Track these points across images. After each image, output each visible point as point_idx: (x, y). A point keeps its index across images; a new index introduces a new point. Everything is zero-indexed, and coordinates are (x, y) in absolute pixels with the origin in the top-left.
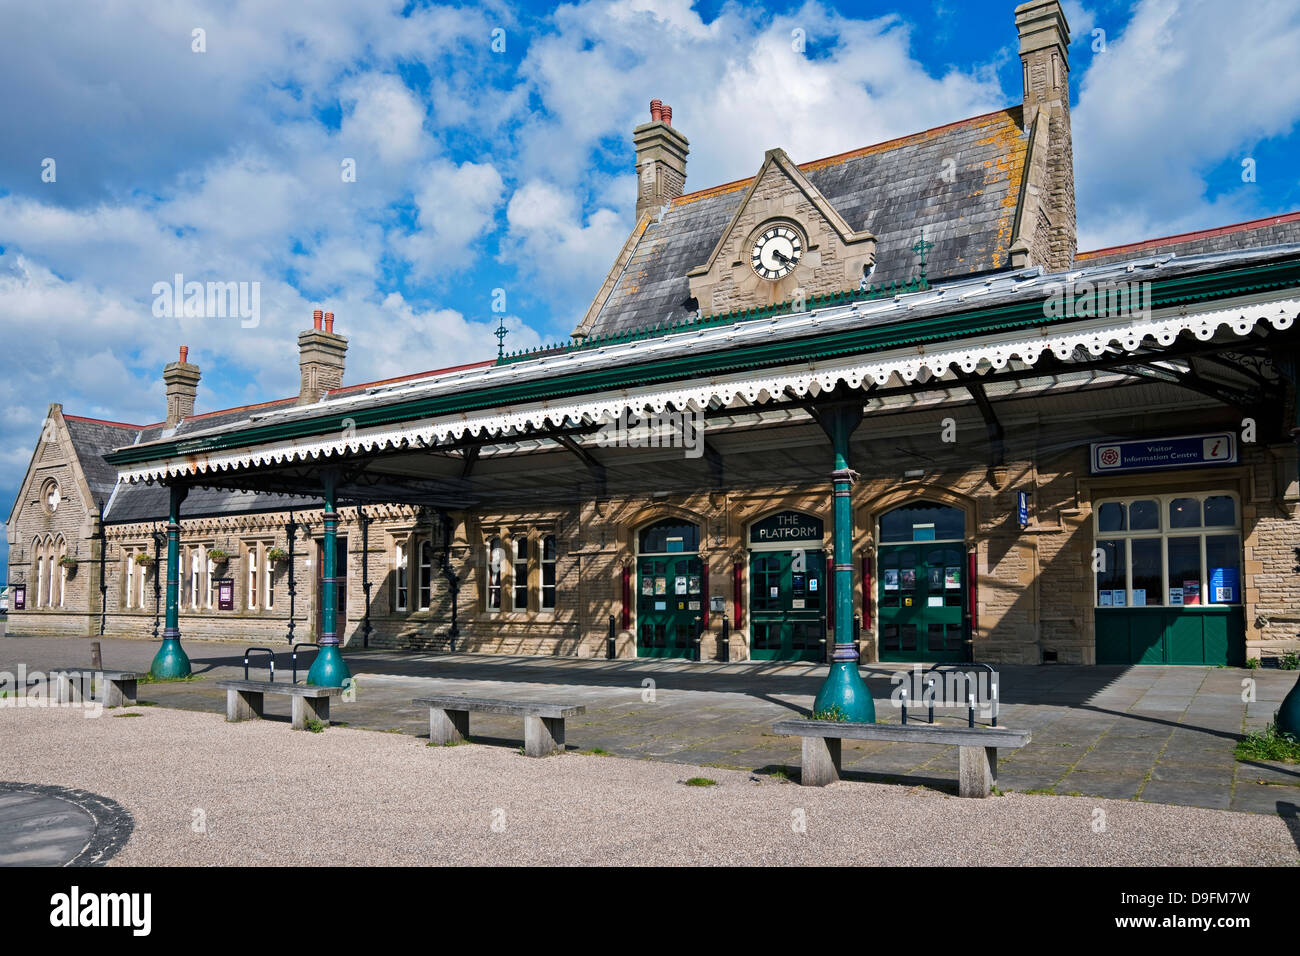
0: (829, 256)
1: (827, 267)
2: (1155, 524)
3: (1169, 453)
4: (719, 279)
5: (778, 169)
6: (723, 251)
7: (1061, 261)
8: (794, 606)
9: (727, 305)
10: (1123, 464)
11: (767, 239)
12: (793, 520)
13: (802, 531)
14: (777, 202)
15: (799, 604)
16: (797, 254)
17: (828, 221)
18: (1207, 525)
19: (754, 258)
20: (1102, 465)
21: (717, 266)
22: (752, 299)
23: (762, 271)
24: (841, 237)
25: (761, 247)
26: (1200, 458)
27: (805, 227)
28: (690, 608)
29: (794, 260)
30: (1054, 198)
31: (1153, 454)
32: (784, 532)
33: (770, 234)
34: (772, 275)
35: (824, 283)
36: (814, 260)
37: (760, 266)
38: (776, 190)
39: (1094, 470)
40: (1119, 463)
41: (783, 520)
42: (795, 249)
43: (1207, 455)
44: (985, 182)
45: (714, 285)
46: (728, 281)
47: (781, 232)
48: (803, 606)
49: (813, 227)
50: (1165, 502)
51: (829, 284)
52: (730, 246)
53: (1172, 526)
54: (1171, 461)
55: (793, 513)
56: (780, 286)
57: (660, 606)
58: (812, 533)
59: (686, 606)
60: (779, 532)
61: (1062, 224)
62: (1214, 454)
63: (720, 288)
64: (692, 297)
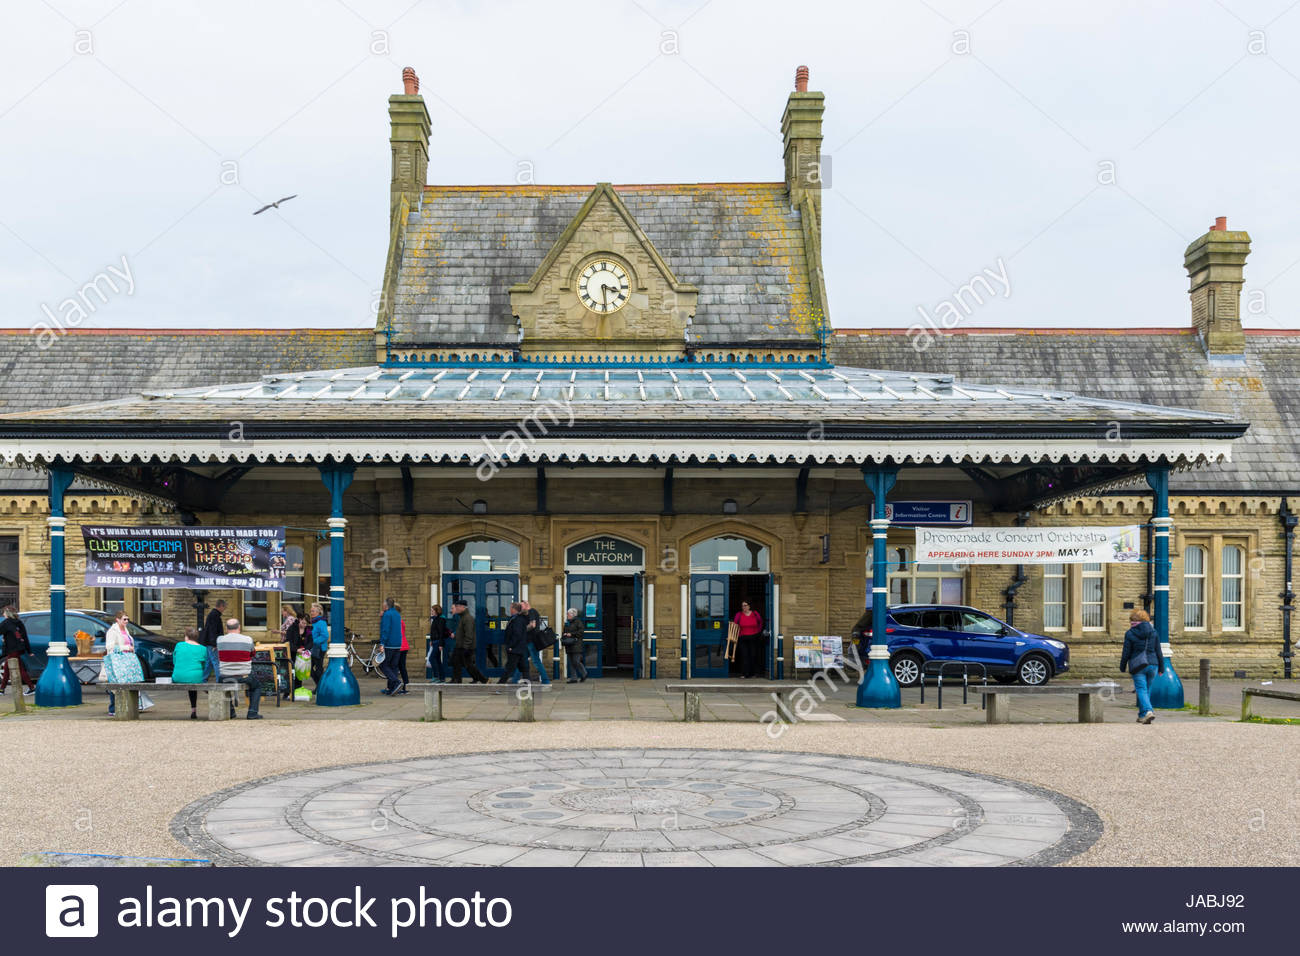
0: (656, 301)
1: (655, 312)
3: (927, 513)
4: (544, 302)
5: (608, 204)
6: (549, 274)
9: (552, 330)
10: (895, 519)
11: (595, 271)
12: (610, 546)
13: (619, 557)
14: (607, 237)
16: (625, 292)
17: (657, 266)
18: (942, 570)
19: (581, 288)
21: (542, 288)
22: (579, 328)
23: (589, 303)
24: (670, 285)
25: (588, 278)
26: (948, 519)
27: (635, 267)
29: (622, 297)
31: (916, 512)
32: (601, 556)
33: (598, 266)
34: (598, 307)
35: (651, 325)
36: (642, 301)
37: (587, 296)
38: (606, 224)
41: (600, 546)
42: (623, 287)
43: (953, 517)
45: (539, 307)
46: (553, 306)
47: (610, 266)
49: (642, 269)
51: (656, 327)
52: (556, 270)
54: (928, 519)
55: (610, 539)
56: (607, 320)
58: (628, 560)
60: (596, 556)
62: (957, 517)
63: (547, 311)
64: (514, 313)
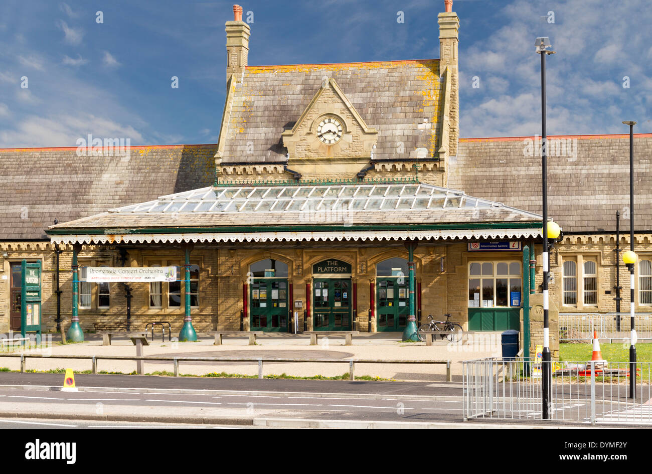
0: (355, 138)
1: (356, 143)
2: (491, 273)
3: (497, 245)
4: (299, 139)
5: (332, 88)
6: (300, 125)
7: (454, 144)
8: (336, 305)
9: (304, 154)
10: (481, 248)
11: (325, 123)
12: (335, 263)
13: (340, 269)
14: (331, 106)
15: (338, 304)
16: (340, 134)
17: (356, 121)
18: (510, 274)
19: (318, 132)
20: (472, 248)
21: (298, 133)
22: (317, 152)
23: (322, 139)
24: (363, 130)
25: (322, 127)
26: (508, 248)
27: (345, 121)
28: (280, 306)
29: (338, 136)
30: (452, 113)
31: (491, 244)
32: (330, 269)
33: (327, 121)
34: (327, 142)
35: (354, 150)
36: (348, 138)
37: (321, 136)
38: (330, 99)
39: (469, 250)
40: (479, 247)
41: (330, 263)
42: (339, 131)
43: (511, 247)
44: (423, 104)
45: (297, 142)
46: (304, 141)
47: (333, 121)
48: (340, 305)
49: (349, 122)
50: (496, 263)
51: (356, 151)
52: (306, 123)
53: (498, 274)
54: (497, 248)
55: (335, 260)
56: (331, 148)
57: (263, 305)
58: (344, 270)
59: (278, 305)
60: (328, 269)
61: (455, 127)
62: (513, 246)
63: (300, 144)
64: (285, 146)
